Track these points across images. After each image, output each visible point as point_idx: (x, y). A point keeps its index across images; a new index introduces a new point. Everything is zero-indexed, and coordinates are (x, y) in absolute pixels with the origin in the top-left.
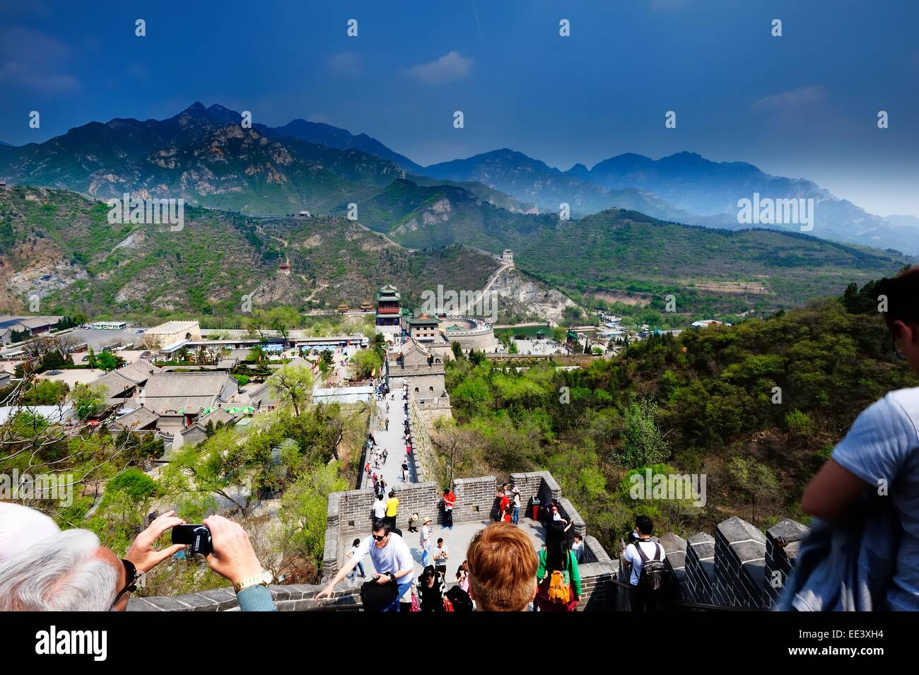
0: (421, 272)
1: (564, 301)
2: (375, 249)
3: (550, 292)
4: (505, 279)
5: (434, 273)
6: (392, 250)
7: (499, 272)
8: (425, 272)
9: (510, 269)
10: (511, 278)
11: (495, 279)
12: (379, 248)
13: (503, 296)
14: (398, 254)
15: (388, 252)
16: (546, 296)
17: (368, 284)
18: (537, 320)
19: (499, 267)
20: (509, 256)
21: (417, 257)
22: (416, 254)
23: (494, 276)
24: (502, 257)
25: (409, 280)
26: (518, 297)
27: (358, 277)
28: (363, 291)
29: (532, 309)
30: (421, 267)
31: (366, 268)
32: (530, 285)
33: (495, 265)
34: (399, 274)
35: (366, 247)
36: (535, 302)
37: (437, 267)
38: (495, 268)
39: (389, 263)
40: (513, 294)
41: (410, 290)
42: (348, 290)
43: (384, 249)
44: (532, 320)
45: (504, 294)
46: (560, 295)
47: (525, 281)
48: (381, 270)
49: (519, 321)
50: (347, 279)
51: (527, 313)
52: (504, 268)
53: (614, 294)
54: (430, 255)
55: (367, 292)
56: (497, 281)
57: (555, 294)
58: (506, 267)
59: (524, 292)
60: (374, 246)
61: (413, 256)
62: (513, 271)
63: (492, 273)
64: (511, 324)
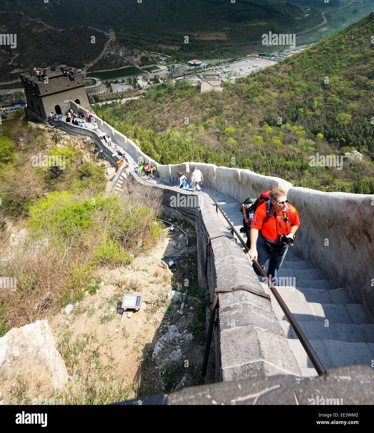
0: (68, 43)
1: (140, 54)
2: (40, 31)
3: (134, 50)
4: (112, 46)
5: (76, 43)
6: (50, 31)
7: (108, 42)
8: (70, 43)
9: (114, 40)
10: (115, 45)
11: (107, 46)
12: (42, 31)
13: (112, 54)
14: (54, 33)
15: (47, 33)
16: (132, 52)
17: (41, 52)
18: (130, 64)
19: (108, 39)
20: (112, 33)
21: (64, 33)
22: (63, 32)
23: (106, 45)
24: (109, 33)
25: (63, 47)
26: (119, 54)
27: (35, 49)
28: (40, 56)
29: (127, 59)
30: (68, 40)
31: (37, 43)
32: (124, 47)
33: (106, 38)
34: (56, 45)
35: (34, 30)
36: (127, 55)
37: (76, 40)
38: (106, 40)
39: (50, 39)
40: (116, 53)
41: (65, 54)
42: (31, 56)
43: (45, 31)
44: (126, 65)
45: (112, 53)
46: (139, 51)
47: (121, 46)
48: (46, 44)
49: (121, 66)
50: (29, 51)
51: (124, 61)
52: (111, 40)
53: (166, 44)
54: (71, 32)
55: (42, 57)
56: (108, 47)
57: (136, 51)
58: (111, 39)
59: (122, 51)
60: (39, 29)
61: (62, 34)
62: (115, 41)
63: (105, 42)
64: (117, 68)
